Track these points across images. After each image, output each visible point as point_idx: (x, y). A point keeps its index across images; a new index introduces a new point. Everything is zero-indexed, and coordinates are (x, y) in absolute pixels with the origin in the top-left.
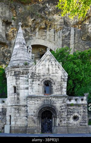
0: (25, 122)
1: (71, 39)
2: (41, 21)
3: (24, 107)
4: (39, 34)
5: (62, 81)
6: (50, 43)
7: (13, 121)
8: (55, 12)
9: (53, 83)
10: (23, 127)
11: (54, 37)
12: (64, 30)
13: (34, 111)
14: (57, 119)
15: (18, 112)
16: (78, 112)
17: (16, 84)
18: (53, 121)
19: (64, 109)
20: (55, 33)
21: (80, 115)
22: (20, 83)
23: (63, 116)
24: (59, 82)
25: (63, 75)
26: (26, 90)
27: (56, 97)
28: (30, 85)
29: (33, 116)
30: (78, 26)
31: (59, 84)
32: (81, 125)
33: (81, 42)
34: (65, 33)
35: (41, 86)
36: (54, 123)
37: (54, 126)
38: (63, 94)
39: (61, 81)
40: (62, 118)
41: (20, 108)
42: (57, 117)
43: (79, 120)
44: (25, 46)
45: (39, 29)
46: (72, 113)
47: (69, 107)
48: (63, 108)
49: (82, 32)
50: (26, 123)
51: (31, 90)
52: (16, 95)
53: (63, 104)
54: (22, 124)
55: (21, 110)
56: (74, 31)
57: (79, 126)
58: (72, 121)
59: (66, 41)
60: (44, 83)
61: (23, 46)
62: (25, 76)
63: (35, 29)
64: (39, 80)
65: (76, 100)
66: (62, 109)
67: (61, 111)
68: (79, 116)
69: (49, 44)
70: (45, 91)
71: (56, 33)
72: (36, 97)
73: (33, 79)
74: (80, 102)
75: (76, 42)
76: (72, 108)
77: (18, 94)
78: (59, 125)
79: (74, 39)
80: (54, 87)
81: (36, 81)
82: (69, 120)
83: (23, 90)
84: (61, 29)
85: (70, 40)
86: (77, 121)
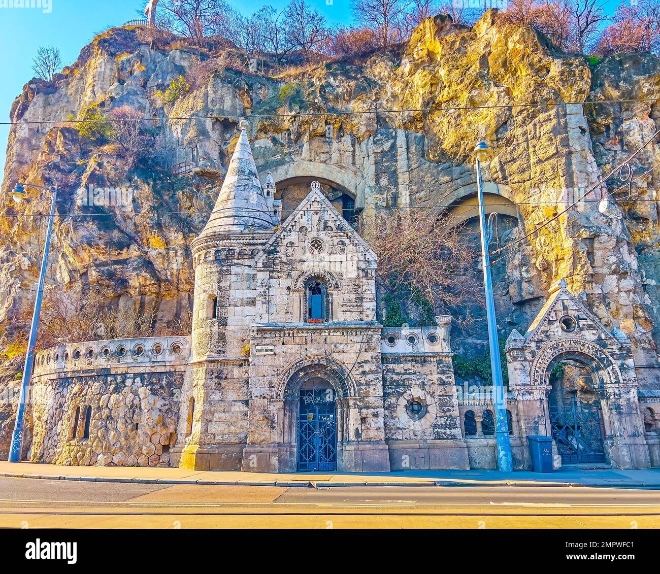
0: (240, 424)
1: (398, 158)
2: (316, 117)
3: (241, 366)
4: (310, 150)
5: (361, 275)
6: (343, 171)
7: (198, 421)
8: (353, 96)
9: (334, 282)
10: (232, 444)
11: (354, 156)
12: (379, 137)
13: (270, 383)
14: (352, 410)
15: (219, 387)
16: (423, 386)
17: (219, 288)
18: (339, 417)
19: (371, 372)
20: (353, 145)
21: (432, 396)
22: (230, 286)
23: (371, 399)
24: (350, 279)
25: (362, 258)
26: (247, 308)
27: (345, 329)
28: (262, 290)
29: (266, 401)
30: (416, 127)
31: (351, 287)
32: (439, 437)
33: (427, 165)
34: (382, 144)
35: (297, 294)
36: (342, 426)
37: (343, 439)
38: (366, 319)
39: (358, 277)
40: (368, 408)
41: (225, 372)
42: (351, 403)
43: (428, 415)
44: (254, 178)
45: (312, 137)
46: (401, 390)
47: (391, 366)
48: (367, 368)
49: (426, 141)
50: (242, 427)
51: (265, 306)
52: (216, 324)
53: (367, 356)
54: (229, 433)
55: (229, 376)
56: (404, 139)
57: (430, 438)
58: (403, 417)
59: (385, 164)
60: (305, 283)
61: (248, 180)
62: (247, 262)
63: (299, 136)
64: (289, 275)
65: (412, 340)
66: (364, 373)
67: (362, 382)
68: (429, 400)
69: (340, 175)
70: (310, 310)
71: (357, 146)
72: (280, 330)
73: (270, 271)
74: (425, 347)
75: (414, 166)
76: (399, 368)
77: (223, 323)
78: (358, 434)
79: (408, 158)
80: (337, 298)
81: (279, 277)
82: (393, 418)
83: (238, 309)
84: (370, 136)
85: (396, 161)
86: (423, 420)
